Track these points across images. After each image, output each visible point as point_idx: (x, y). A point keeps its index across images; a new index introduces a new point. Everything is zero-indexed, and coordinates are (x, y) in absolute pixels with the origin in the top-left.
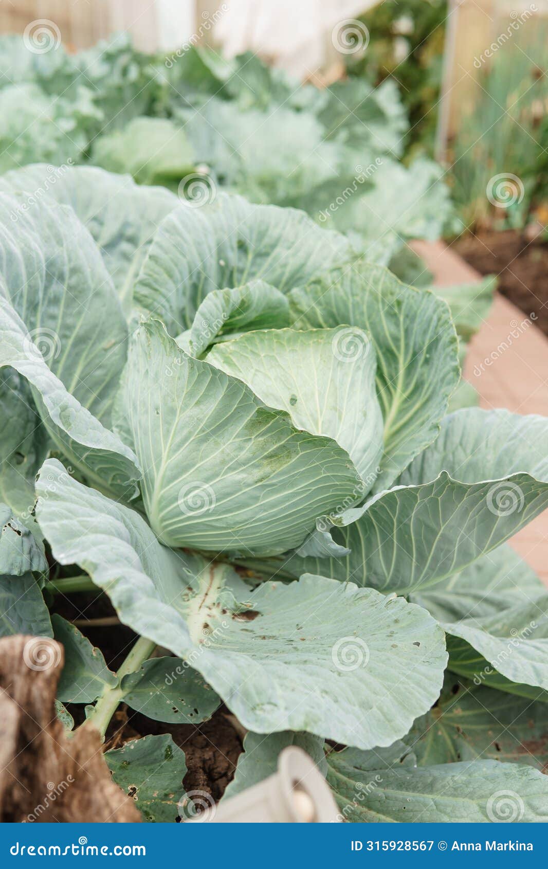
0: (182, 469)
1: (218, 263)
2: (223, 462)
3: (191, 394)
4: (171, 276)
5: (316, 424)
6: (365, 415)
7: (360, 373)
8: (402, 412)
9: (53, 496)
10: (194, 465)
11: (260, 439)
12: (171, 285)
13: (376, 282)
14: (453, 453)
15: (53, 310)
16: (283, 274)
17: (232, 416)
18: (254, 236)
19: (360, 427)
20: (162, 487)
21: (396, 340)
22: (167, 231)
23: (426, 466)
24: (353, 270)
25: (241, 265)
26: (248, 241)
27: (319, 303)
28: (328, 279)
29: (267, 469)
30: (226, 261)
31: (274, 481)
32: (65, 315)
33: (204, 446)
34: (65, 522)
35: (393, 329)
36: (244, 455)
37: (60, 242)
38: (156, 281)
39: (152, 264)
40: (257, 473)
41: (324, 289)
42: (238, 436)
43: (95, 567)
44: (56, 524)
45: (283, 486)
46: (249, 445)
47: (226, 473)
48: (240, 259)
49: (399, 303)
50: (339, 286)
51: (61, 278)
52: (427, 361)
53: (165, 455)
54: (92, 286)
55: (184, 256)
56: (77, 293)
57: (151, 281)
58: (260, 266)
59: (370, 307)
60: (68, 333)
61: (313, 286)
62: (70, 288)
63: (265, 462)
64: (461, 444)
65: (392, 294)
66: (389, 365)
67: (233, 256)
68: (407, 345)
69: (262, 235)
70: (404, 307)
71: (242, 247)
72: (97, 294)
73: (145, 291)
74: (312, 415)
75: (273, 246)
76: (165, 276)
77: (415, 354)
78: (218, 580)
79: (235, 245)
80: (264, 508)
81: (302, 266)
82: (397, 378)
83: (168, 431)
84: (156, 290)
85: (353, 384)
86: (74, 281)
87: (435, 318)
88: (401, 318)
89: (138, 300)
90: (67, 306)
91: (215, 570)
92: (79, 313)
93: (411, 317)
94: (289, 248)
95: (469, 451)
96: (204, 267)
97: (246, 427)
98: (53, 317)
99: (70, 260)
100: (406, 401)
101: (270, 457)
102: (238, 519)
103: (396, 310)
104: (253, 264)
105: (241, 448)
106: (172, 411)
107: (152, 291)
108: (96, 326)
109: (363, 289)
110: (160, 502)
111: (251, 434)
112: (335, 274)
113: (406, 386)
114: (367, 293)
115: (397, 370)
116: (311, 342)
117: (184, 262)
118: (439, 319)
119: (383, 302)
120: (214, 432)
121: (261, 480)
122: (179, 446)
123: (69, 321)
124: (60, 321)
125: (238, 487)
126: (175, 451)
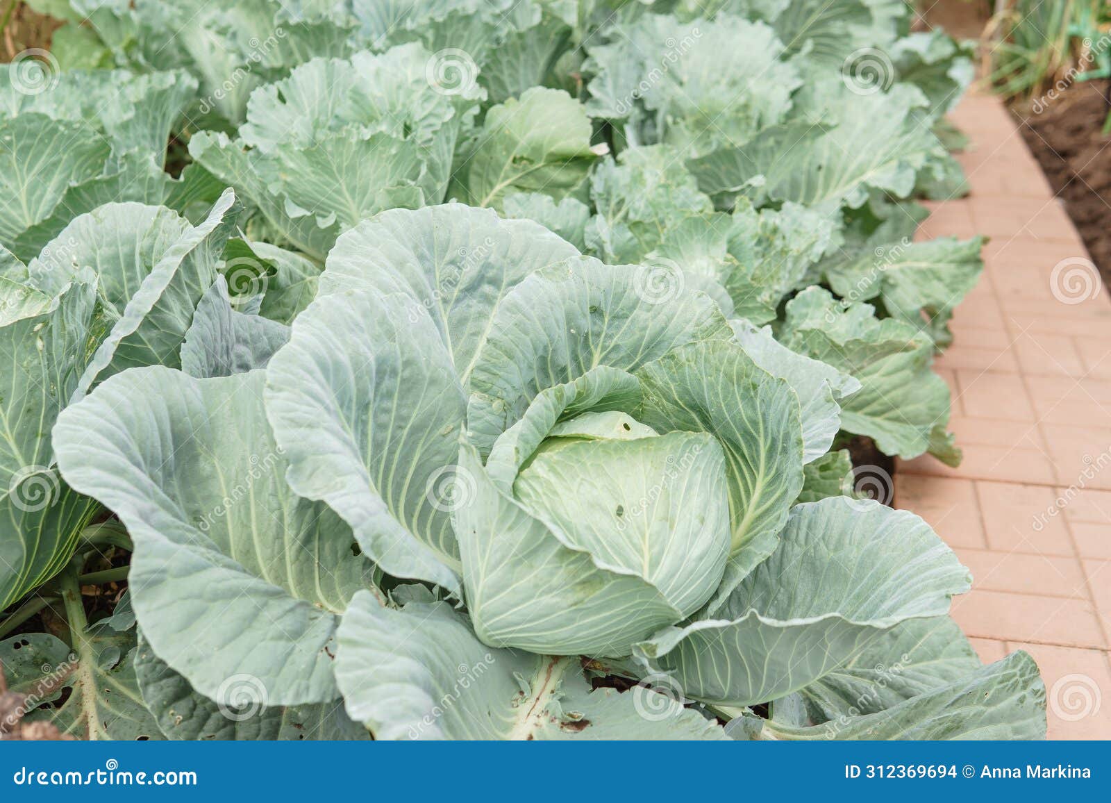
0: (498, 588)
1: (569, 330)
2: (536, 586)
3: (502, 521)
4: (511, 357)
5: (643, 536)
6: (702, 521)
7: (699, 475)
8: (765, 496)
9: (352, 643)
10: (510, 586)
11: (572, 567)
12: (513, 366)
13: (731, 362)
14: (815, 548)
15: (386, 404)
16: (642, 337)
17: (540, 546)
18: (610, 299)
19: (696, 535)
20: (481, 603)
21: (754, 423)
22: (508, 310)
23: (785, 560)
24: (707, 348)
25: (596, 328)
26: (603, 306)
27: (673, 380)
28: (683, 354)
29: (580, 595)
30: (578, 329)
31: (589, 605)
32: (399, 406)
33: (518, 569)
34: (360, 672)
35: (750, 412)
36: (555, 581)
37: (390, 334)
38: (495, 365)
39: (490, 346)
40: (572, 598)
41: (680, 366)
42: (549, 562)
43: (380, 725)
44: (350, 675)
45: (600, 609)
46: (561, 571)
47: (541, 595)
48: (595, 323)
49: (755, 387)
50: (692, 364)
51: (394, 373)
52: (785, 450)
53: (482, 575)
54: (428, 374)
55: (526, 333)
56: (411, 386)
57: (488, 366)
58: (618, 328)
59: (725, 387)
60: (403, 424)
61: (666, 360)
62: (403, 381)
63: (578, 588)
64: (824, 539)
65: (747, 376)
66: (749, 447)
67: (586, 324)
68: (766, 428)
69: (618, 298)
70: (759, 389)
71: (595, 311)
72: (433, 382)
73: (482, 376)
74: (638, 528)
75: (633, 308)
76: (505, 358)
77: (774, 441)
78: (554, 682)
79: (588, 312)
80: (580, 629)
81: (663, 329)
82: (759, 459)
83: (484, 551)
84: (494, 374)
85: (689, 488)
86: (407, 373)
87: (787, 411)
88: (758, 402)
89: (475, 385)
90: (401, 398)
91: (554, 667)
92: (414, 404)
93: (767, 403)
94: (648, 311)
95: (832, 547)
96: (552, 341)
97: (557, 555)
98: (387, 411)
99: (402, 353)
100: (770, 484)
101: (583, 582)
102: (557, 637)
103: (752, 393)
104: (610, 325)
105: (552, 574)
106: (486, 533)
107: (491, 376)
108: (432, 414)
109: (718, 370)
110: (481, 616)
111: (562, 562)
112: (689, 349)
113: (769, 469)
114: (721, 374)
115: (757, 451)
117: (528, 339)
118: (790, 414)
119: (739, 385)
120: (528, 556)
121: (576, 604)
122: (495, 567)
123: (404, 412)
124: (393, 414)
125: (552, 610)
126: (491, 571)
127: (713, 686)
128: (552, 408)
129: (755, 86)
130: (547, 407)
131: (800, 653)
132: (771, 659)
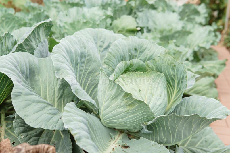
0: (108, 107)
1: (129, 54)
2: (117, 106)
3: (109, 88)
4: (114, 57)
5: (145, 97)
6: (161, 96)
7: (160, 85)
8: (176, 95)
9: (67, 111)
10: (110, 106)
11: (126, 100)
12: (115, 60)
13: (169, 60)
14: (189, 108)
15: (83, 65)
16: (147, 57)
17: (119, 94)
18: (139, 47)
19: (159, 99)
20: (103, 111)
21: (174, 76)
22: (114, 46)
23: (181, 111)
24: (163, 57)
25: (136, 54)
26: (137, 48)
27: (154, 65)
28: (157, 59)
29: (128, 108)
30: (131, 53)
31: (131, 112)
32: (86, 66)
33: (113, 101)
34: (69, 118)
35: (173, 73)
36: (122, 104)
37: (85, 48)
38: (110, 58)
39: (110, 54)
40: (126, 109)
41: (156, 62)
42: (121, 99)
43: (72, 129)
44: (66, 118)
45: (133, 113)
46: (124, 102)
47: (118, 109)
48: (135, 53)
49: (175, 66)
50: (159, 61)
51: (85, 57)
52: (182, 82)
53: (103, 104)
54: (93, 59)
55: (118, 52)
56: (89, 61)
57: (109, 58)
58: (141, 55)
59: (167, 67)
60: (86, 71)
61: (153, 61)
62: (87, 60)
63: (128, 106)
64: (191, 105)
65: (173, 63)
66: (173, 83)
67: (133, 52)
68: (177, 77)
69: (141, 47)
70: (176, 67)
71: (136, 50)
72: (95, 61)
73: (107, 61)
74: (144, 95)
75: (145, 50)
76: (113, 57)
77: (179, 80)
79: (134, 49)
80: (128, 119)
81: (152, 55)
82: (175, 86)
83: (104, 97)
84: (110, 60)
85: (157, 87)
86: (88, 58)
87: (183, 71)
88: (175, 70)
89: (105, 63)
90: (87, 64)
91: (121, 135)
92: (90, 66)
93: (178, 70)
94: (149, 50)
95: (193, 107)
96: (125, 55)
97: (123, 97)
98: (83, 67)
99: (87, 53)
100: (178, 92)
101: (129, 105)
102: (122, 121)
103: (174, 68)
104: (139, 54)
105: (121, 102)
106: (105, 92)
107: (109, 61)
108: (94, 69)
109: (166, 62)
110: (102, 115)
111: (124, 99)
112: (159, 58)
113: (177, 88)
114: (166, 63)
115: (175, 84)
116: (146, 76)
117: (118, 53)
118: (184, 71)
119: (171, 66)
120: (115, 98)
121: (127, 111)
122: (107, 101)
123: (87, 68)
124: (84, 68)
125: (121, 112)
126: (106, 102)
127: (161, 139)
128: (124, 66)
129: (174, 25)
130: (122, 65)
131: (185, 129)
132: (177, 130)
